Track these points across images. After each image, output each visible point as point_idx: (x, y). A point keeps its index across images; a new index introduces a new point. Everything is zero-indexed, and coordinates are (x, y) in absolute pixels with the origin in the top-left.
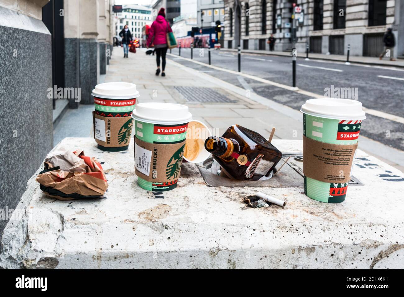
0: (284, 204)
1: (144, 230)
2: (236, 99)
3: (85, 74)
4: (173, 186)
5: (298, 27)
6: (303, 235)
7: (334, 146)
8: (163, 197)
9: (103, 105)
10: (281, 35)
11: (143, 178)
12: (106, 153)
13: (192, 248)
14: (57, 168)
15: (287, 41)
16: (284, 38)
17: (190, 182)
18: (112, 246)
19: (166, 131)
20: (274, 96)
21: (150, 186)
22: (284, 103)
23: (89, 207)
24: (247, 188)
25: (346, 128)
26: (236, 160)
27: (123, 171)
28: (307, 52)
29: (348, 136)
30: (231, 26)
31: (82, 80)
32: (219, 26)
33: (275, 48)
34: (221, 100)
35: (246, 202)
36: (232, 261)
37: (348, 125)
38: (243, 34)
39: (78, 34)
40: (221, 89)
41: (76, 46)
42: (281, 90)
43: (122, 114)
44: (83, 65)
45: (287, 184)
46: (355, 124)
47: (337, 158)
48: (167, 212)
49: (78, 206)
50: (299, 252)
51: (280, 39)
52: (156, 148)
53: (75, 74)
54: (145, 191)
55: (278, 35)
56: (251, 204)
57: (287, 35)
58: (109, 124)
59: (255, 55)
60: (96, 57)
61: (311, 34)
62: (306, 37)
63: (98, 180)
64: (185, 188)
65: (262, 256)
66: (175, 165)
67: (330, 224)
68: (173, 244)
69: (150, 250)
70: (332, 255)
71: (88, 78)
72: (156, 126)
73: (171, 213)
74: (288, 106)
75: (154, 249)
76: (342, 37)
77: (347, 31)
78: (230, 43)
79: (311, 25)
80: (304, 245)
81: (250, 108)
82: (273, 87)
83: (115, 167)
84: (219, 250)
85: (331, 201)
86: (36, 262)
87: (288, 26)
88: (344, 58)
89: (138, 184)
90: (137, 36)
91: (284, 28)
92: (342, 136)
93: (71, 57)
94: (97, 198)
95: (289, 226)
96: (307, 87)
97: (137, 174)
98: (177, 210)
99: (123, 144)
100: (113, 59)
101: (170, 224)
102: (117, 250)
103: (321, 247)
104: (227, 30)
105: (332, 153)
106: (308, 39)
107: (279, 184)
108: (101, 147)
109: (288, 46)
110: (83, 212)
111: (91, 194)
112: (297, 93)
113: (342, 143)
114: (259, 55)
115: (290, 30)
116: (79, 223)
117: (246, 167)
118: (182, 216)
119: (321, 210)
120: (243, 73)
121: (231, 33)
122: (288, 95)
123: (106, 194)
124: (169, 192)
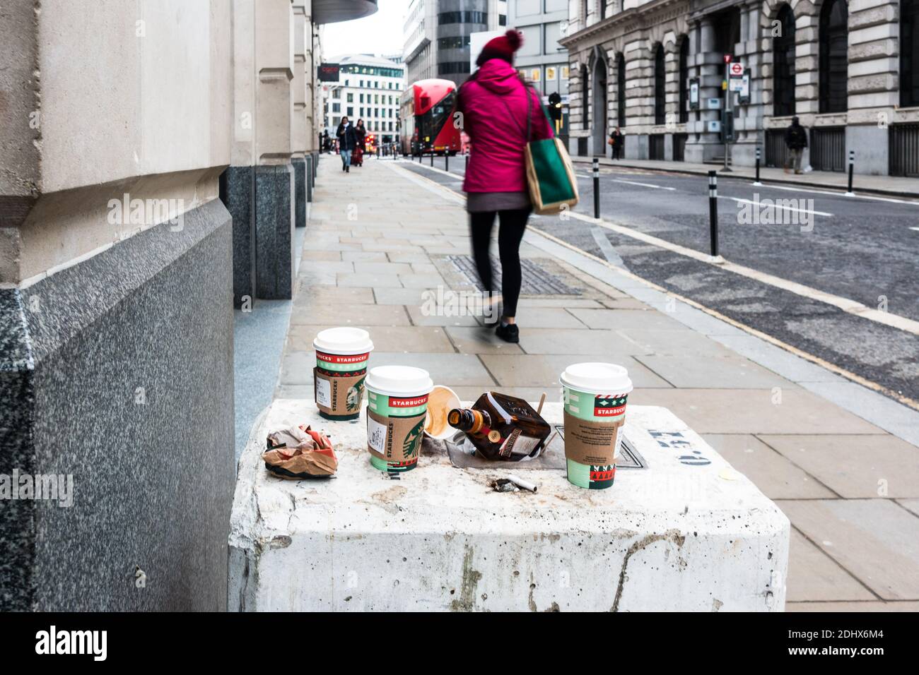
0: (535, 489)
1: (377, 512)
2: (582, 287)
3: (267, 238)
4: (412, 465)
5: (737, 109)
6: (547, 522)
7: (592, 423)
8: (399, 479)
9: (328, 361)
10: (700, 127)
11: (376, 456)
12: (331, 423)
13: (427, 531)
14: (284, 445)
15: (712, 139)
16: (706, 132)
17: (433, 462)
18: (345, 527)
19: (403, 403)
20: (667, 277)
21: (385, 466)
22: (688, 294)
23: (319, 486)
24: (499, 470)
25: (604, 403)
26: (487, 436)
27: (354, 447)
28: (758, 166)
29: (607, 412)
30: (585, 106)
31: (260, 251)
32: (558, 106)
33: (686, 156)
34: (549, 288)
35: (493, 486)
36: (469, 546)
37: (606, 399)
38: (611, 123)
39: (253, 158)
40: (550, 261)
41: (250, 183)
42: (684, 262)
43: (352, 374)
44: (262, 220)
45: (550, 466)
46: (615, 399)
47: (595, 436)
48: (402, 494)
49: (308, 486)
50: (542, 539)
51: (698, 135)
52: (391, 423)
53: (248, 238)
54: (380, 471)
55: (693, 125)
56: (498, 488)
57: (714, 125)
58: (335, 386)
59: (639, 173)
60: (289, 202)
61: (768, 124)
62: (757, 131)
63: (327, 458)
64: (426, 468)
65: (502, 542)
66: (413, 442)
67: (581, 510)
68: (408, 526)
69: (383, 532)
70: (580, 544)
71: (272, 245)
72: (392, 398)
73: (407, 495)
74: (696, 300)
75: (387, 530)
76: (840, 131)
77: (852, 117)
78: (582, 142)
79: (769, 104)
80: (547, 532)
81: (607, 308)
82: (670, 254)
83: (344, 441)
84: (455, 534)
85: (592, 486)
86: (270, 540)
87: (714, 105)
88: (842, 180)
89: (372, 463)
90: (373, 126)
91: (707, 111)
92: (599, 412)
93: (240, 206)
94: (325, 478)
95: (533, 511)
96: (744, 257)
97: (370, 452)
98: (413, 492)
99: (353, 411)
100: (319, 186)
101: (404, 506)
102: (349, 530)
103: (567, 534)
104: (576, 113)
105: (590, 431)
106: (763, 135)
107: (540, 466)
108: (324, 414)
109: (714, 149)
110: (313, 492)
111: (321, 473)
112: (719, 270)
113: (600, 420)
114: (648, 173)
115: (720, 114)
116: (312, 502)
117: (499, 444)
118: (418, 499)
119: (577, 496)
120: (606, 221)
121: (585, 121)
122: (699, 275)
123: (336, 474)
124: (406, 473)
